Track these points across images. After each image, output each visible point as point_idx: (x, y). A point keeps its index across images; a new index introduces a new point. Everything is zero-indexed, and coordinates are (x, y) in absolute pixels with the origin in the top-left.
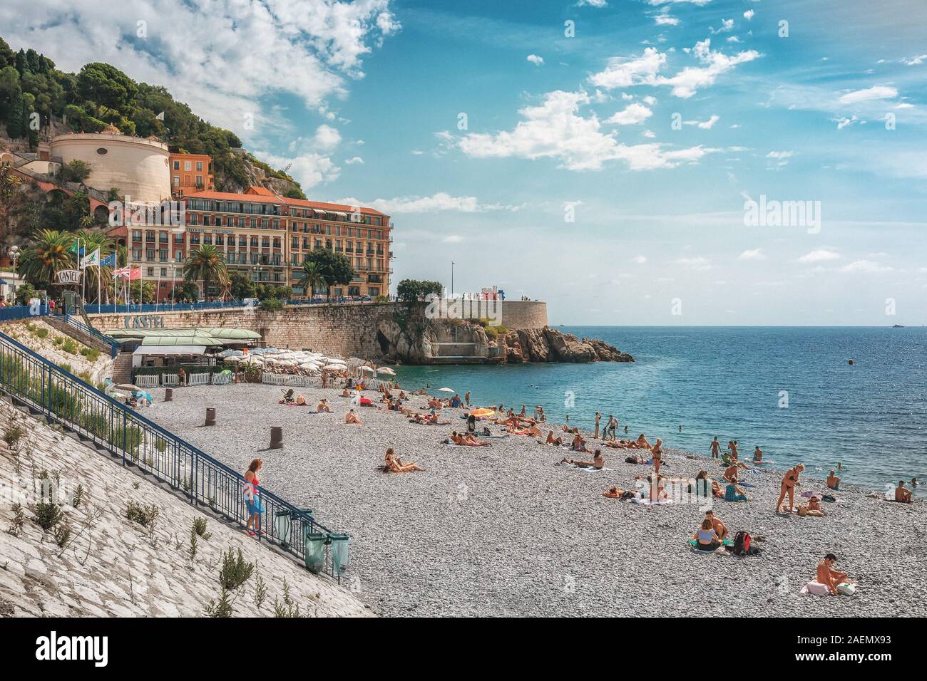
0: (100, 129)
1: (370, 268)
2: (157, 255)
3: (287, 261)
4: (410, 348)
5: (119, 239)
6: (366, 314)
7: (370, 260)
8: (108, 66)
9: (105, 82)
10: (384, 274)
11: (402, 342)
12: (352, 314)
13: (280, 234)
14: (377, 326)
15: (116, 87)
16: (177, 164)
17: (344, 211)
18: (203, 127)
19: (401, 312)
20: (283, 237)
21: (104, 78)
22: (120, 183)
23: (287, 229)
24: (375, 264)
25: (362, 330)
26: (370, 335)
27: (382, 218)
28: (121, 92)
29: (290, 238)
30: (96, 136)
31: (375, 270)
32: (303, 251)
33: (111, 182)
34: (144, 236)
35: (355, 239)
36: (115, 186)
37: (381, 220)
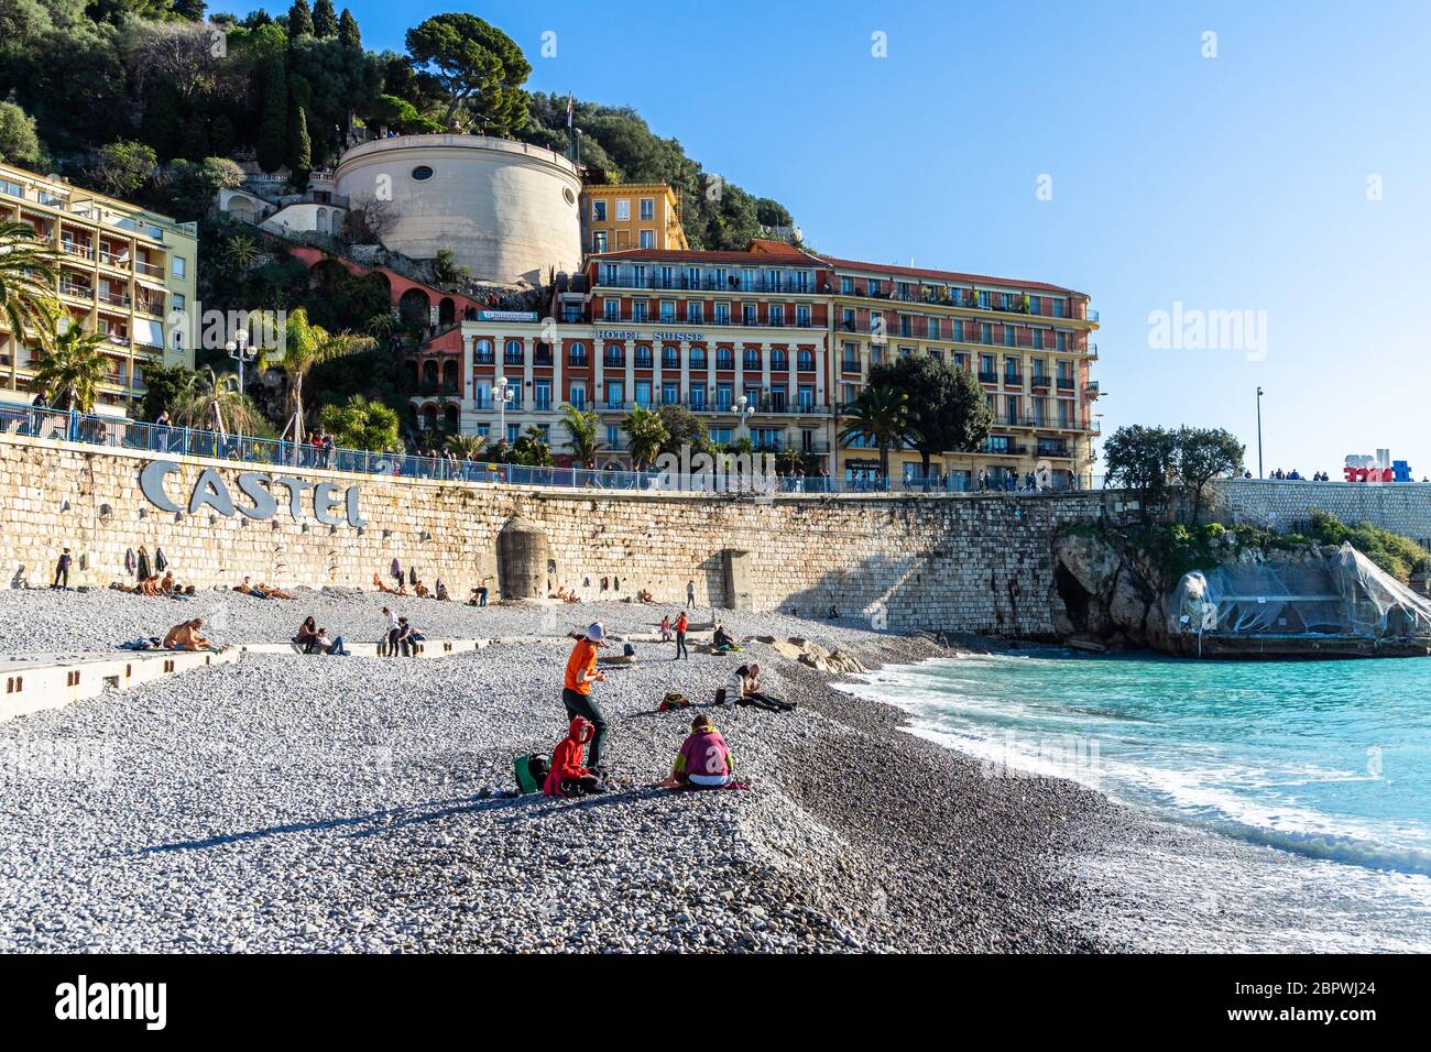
1: (1042, 419)
2: (528, 393)
3: (831, 402)
4: (1147, 611)
5: (446, 359)
6: (1024, 521)
7: (1040, 400)
10: (1077, 436)
11: (1125, 592)
13: (814, 337)
14: (1056, 552)
16: (600, 207)
19: (1120, 514)
20: (820, 348)
22: (457, 239)
23: (831, 324)
24: (1053, 410)
25: (1011, 563)
26: (1036, 577)
27: (1070, 300)
29: (839, 347)
30: (411, 141)
31: (1054, 425)
33: (438, 239)
34: (499, 351)
35: (1000, 352)
36: (448, 246)
37: (1065, 304)
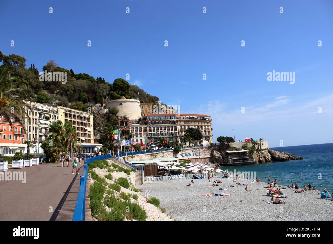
0: (120, 98)
2: (139, 135)
3: (179, 134)
6: (208, 150)
7: (205, 132)
8: (122, 79)
9: (121, 84)
10: (210, 136)
12: (203, 150)
13: (176, 125)
15: (124, 85)
16: (142, 106)
17: (196, 116)
18: (148, 96)
21: (121, 83)
22: (126, 113)
23: (178, 123)
24: (207, 133)
28: (125, 87)
29: (180, 126)
30: (119, 100)
31: (207, 135)
32: (184, 130)
34: (135, 129)
35: (200, 125)
36: (125, 115)
